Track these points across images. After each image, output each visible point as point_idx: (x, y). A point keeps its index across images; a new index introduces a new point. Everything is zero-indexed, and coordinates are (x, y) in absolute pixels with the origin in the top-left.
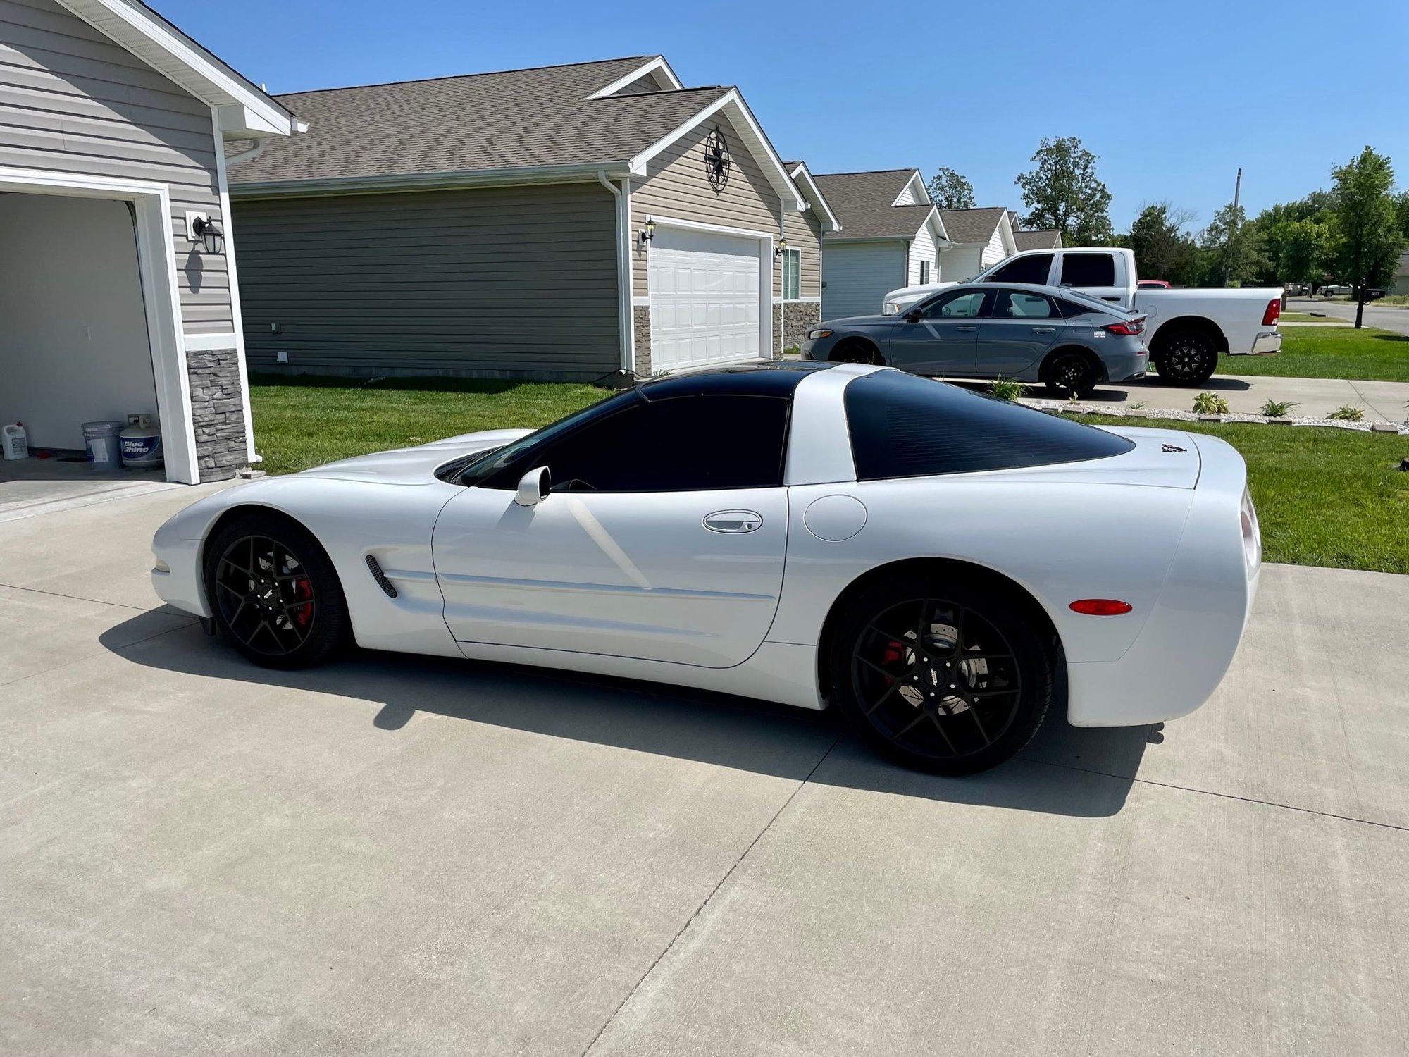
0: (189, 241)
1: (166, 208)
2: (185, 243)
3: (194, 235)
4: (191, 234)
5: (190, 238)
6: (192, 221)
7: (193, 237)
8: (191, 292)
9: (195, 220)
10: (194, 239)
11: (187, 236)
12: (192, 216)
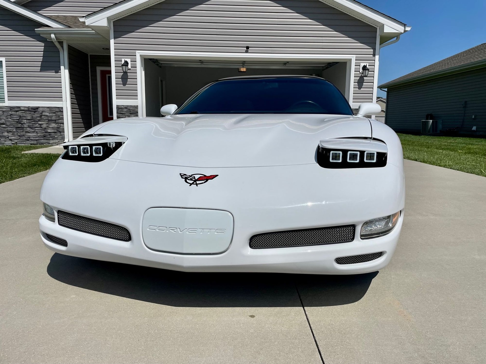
0: (360, 73)
1: (353, 62)
2: (359, 73)
3: (362, 71)
4: (361, 70)
5: (360, 72)
6: (362, 66)
7: (361, 71)
8: (358, 90)
9: (363, 66)
10: (362, 72)
11: (359, 71)
12: (362, 65)
